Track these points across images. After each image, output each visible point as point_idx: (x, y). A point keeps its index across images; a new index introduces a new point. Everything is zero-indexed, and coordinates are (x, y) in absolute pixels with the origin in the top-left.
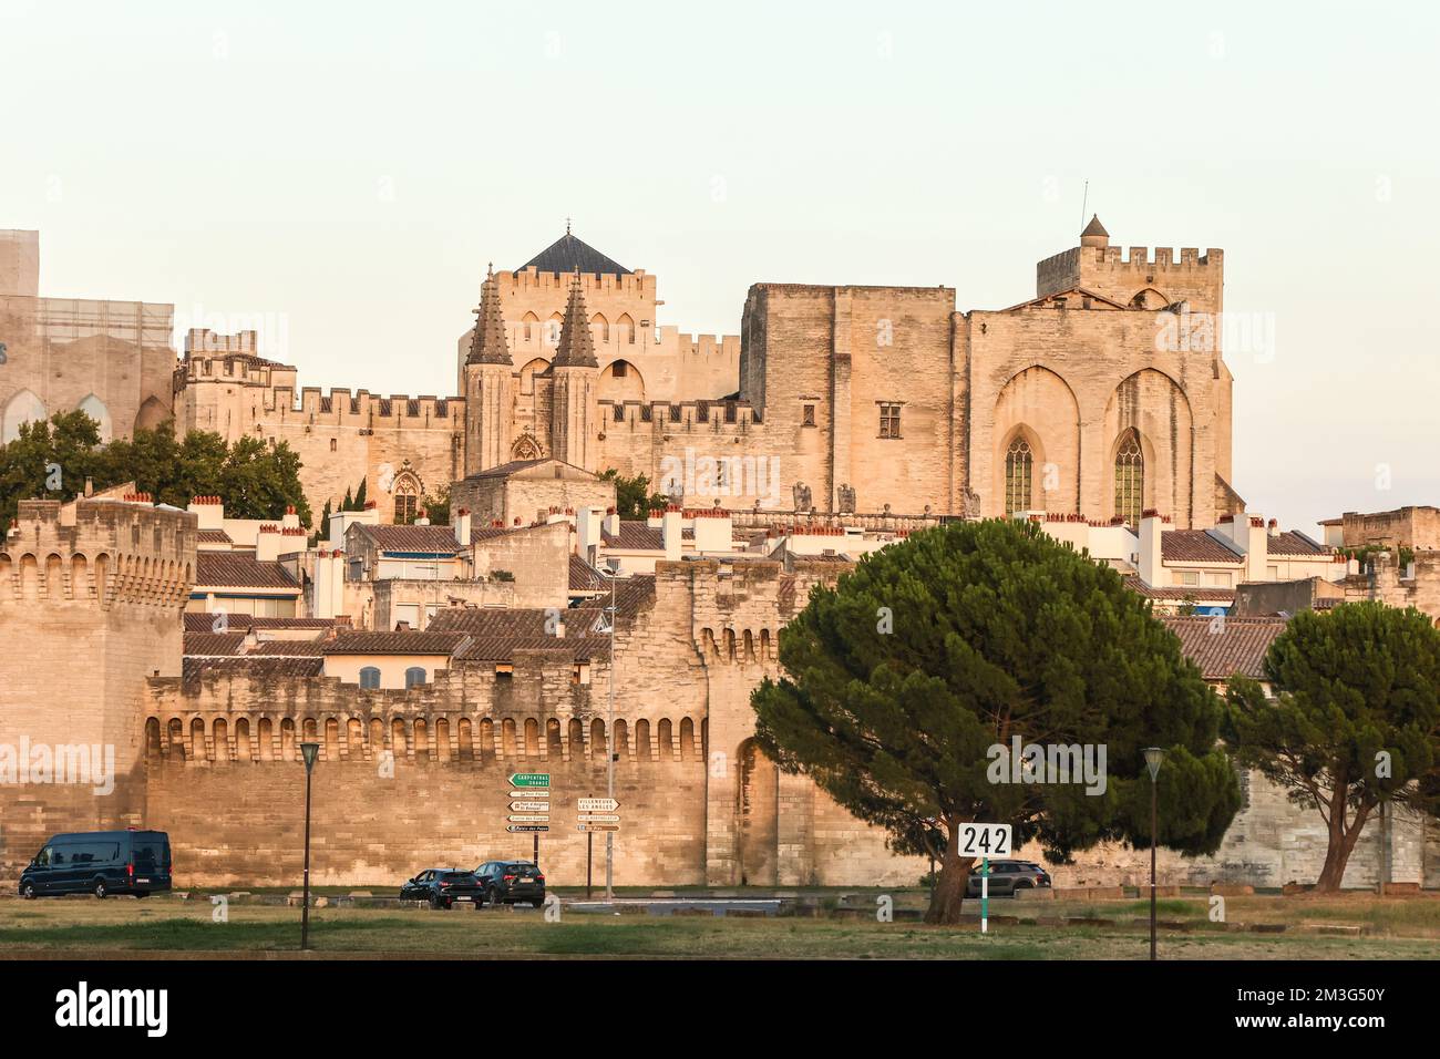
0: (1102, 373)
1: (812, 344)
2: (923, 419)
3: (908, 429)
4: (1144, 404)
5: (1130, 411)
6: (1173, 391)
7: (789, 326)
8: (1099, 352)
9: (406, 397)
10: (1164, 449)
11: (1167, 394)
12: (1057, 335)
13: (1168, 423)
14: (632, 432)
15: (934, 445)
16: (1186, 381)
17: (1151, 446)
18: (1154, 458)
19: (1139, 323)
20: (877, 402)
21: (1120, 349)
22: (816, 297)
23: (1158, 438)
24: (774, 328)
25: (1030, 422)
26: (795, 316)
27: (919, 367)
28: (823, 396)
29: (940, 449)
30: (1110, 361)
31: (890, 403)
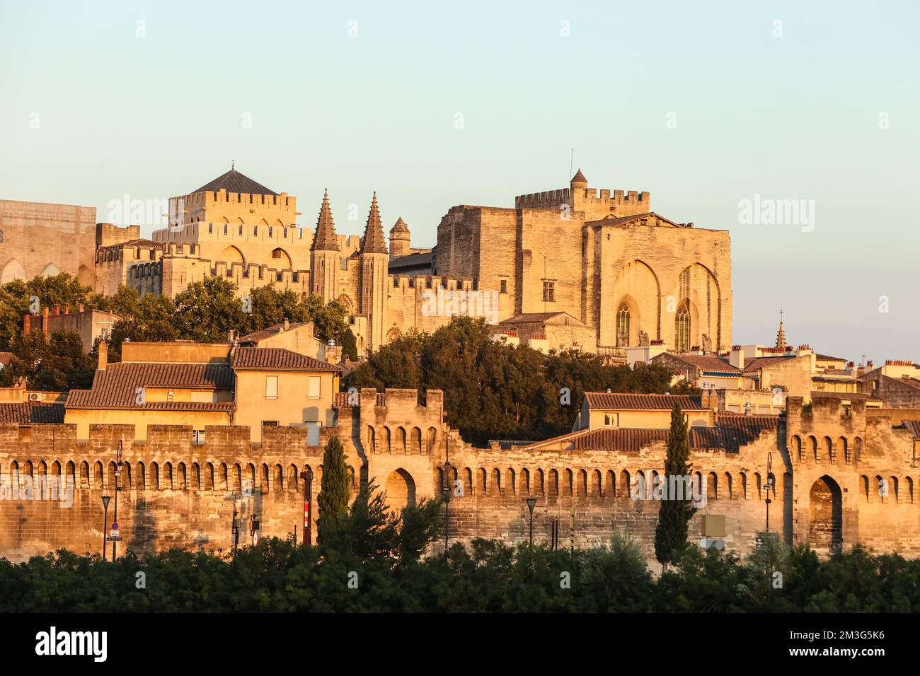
0: (672, 265)
1: (506, 243)
2: (566, 290)
3: (559, 296)
4: (693, 286)
5: (686, 288)
6: (708, 277)
7: (493, 232)
8: (670, 253)
9: (275, 270)
10: (703, 311)
11: (705, 279)
12: (648, 242)
13: (706, 296)
14: (404, 294)
15: (573, 306)
16: (717, 271)
17: (697, 310)
18: (698, 317)
19: (692, 236)
20: (542, 279)
21: (682, 251)
22: (508, 215)
23: (700, 305)
24: (484, 232)
25: (632, 294)
26: (497, 226)
27: (565, 258)
28: (512, 275)
29: (576, 308)
30: (677, 258)
31: (549, 280)
